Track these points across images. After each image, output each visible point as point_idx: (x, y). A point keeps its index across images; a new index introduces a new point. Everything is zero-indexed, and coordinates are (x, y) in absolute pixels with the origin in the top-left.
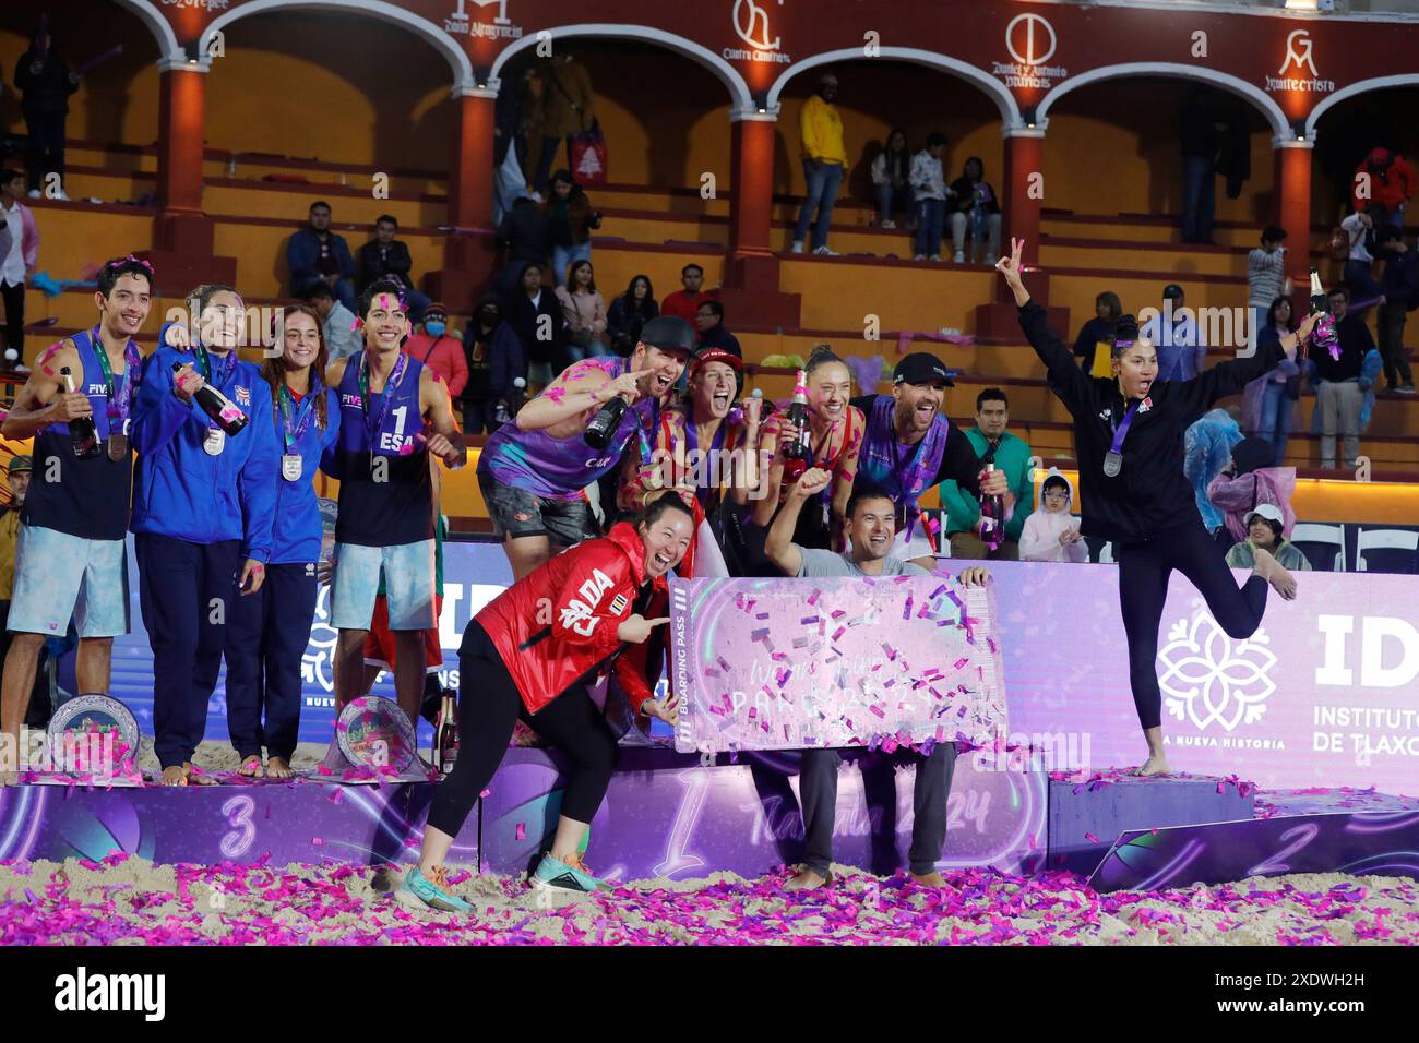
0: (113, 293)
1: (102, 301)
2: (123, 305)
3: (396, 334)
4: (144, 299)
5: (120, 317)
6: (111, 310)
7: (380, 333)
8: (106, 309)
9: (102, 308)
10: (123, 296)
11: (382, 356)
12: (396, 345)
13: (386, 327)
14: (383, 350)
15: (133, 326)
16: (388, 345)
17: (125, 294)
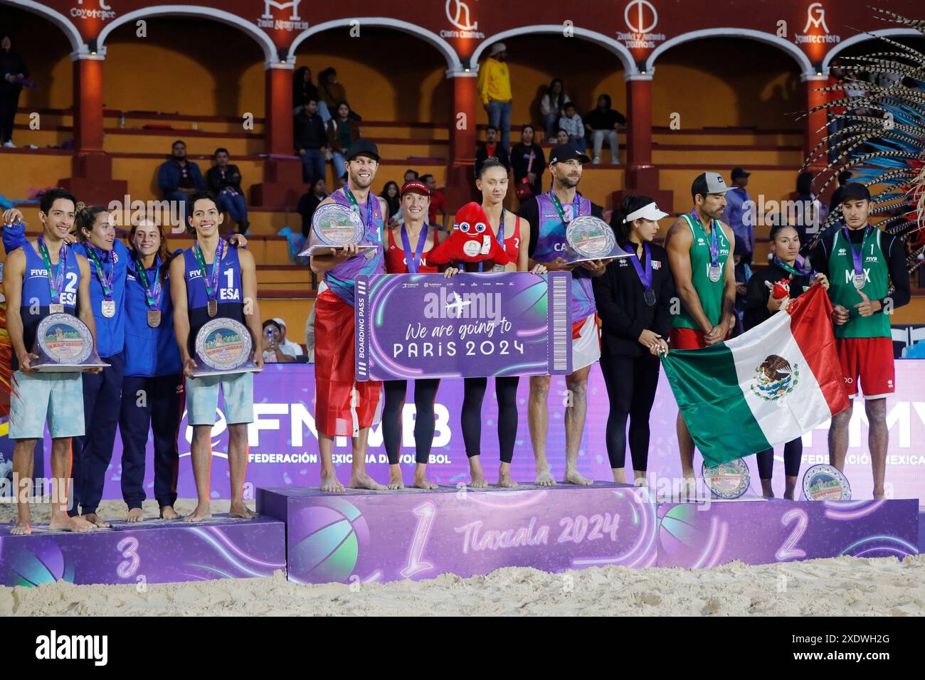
0: (51, 211)
1: (44, 217)
2: (58, 220)
3: (212, 225)
5: (56, 228)
6: (50, 223)
7: (202, 226)
8: (46, 222)
9: (44, 221)
10: (58, 214)
11: (207, 239)
12: (214, 232)
13: (205, 221)
14: (206, 237)
15: (63, 233)
16: (208, 233)
17: (59, 213)
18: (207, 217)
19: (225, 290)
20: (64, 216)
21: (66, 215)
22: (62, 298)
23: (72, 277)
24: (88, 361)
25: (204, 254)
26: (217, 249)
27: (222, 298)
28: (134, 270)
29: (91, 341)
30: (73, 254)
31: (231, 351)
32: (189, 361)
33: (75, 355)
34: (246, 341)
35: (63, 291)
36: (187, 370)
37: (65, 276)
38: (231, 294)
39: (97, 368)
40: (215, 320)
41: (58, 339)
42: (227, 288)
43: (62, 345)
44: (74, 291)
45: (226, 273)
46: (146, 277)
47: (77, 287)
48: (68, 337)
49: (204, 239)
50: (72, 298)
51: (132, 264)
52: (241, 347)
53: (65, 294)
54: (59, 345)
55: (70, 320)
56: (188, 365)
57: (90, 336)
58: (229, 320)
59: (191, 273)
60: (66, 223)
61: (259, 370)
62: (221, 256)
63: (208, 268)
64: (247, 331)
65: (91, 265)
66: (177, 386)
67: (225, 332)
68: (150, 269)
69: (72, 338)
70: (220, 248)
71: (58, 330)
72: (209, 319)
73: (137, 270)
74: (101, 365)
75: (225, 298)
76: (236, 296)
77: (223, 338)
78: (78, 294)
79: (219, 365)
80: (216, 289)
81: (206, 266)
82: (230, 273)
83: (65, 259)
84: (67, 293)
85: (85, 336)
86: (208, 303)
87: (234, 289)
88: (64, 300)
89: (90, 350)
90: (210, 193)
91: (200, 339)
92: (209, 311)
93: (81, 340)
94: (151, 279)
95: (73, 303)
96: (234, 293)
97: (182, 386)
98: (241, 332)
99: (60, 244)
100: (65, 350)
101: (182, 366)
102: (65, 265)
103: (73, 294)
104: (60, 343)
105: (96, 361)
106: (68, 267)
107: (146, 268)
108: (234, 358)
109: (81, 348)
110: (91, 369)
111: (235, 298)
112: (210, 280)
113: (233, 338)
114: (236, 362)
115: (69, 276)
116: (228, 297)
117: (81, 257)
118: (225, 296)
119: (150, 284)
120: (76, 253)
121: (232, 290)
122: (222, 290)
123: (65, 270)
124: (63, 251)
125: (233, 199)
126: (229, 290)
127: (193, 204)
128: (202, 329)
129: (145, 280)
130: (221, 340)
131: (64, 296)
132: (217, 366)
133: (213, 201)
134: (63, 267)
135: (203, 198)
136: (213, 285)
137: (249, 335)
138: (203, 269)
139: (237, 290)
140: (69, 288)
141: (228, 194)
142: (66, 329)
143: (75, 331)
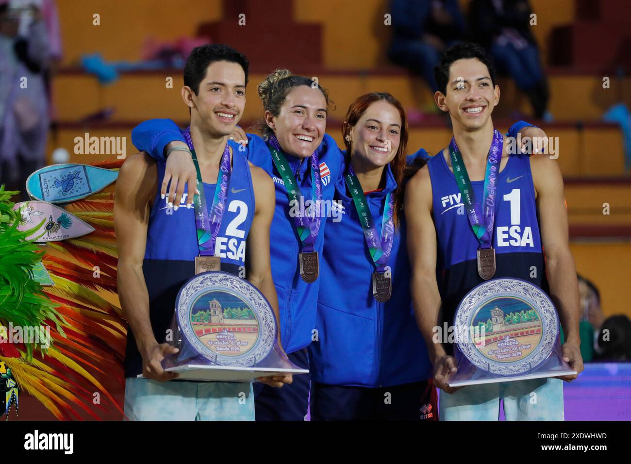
0: (203, 85)
1: (190, 96)
2: (216, 100)
3: (484, 107)
4: (239, 92)
5: (213, 115)
6: (203, 108)
7: (465, 109)
8: (195, 106)
9: (191, 104)
10: (216, 89)
11: (473, 135)
12: (487, 121)
13: (471, 100)
14: (472, 129)
15: (226, 124)
16: (476, 123)
17: (218, 86)
18: (475, 92)
19: (506, 229)
20: (227, 94)
21: (230, 90)
22: (219, 247)
23: (239, 209)
24: (265, 362)
25: (465, 161)
26: (490, 154)
27: (501, 243)
28: (343, 192)
29: (273, 325)
30: (245, 165)
31: (521, 340)
32: (443, 361)
33: (243, 349)
34: (547, 321)
35: (222, 234)
36: (439, 376)
37: (227, 205)
38: (517, 236)
39: (282, 376)
40: (490, 284)
41: (214, 319)
42: (510, 226)
43: (220, 331)
44: (242, 234)
45: (506, 198)
46: (367, 209)
47: (245, 227)
48: (231, 317)
49: (466, 134)
50: (237, 247)
51: (341, 183)
52: (538, 332)
53: (225, 240)
54: (214, 331)
55: (234, 286)
56: (441, 367)
57: (270, 316)
58: (515, 282)
59: (445, 200)
60: (231, 104)
61: (574, 373)
62: (498, 165)
63: (474, 190)
64: (550, 303)
65: (278, 188)
66: (422, 405)
67: (509, 306)
68: (372, 195)
69: (240, 318)
70: (495, 149)
71: (215, 302)
72: (480, 281)
73: (348, 193)
74: (289, 370)
75: (506, 244)
76: (526, 240)
77: (505, 316)
78: (248, 240)
79: (498, 366)
80: (490, 228)
81: (470, 185)
82: (514, 197)
83: (229, 175)
84: (230, 238)
85: (262, 315)
86: (479, 253)
87: (522, 226)
88: (222, 251)
89: (271, 341)
90: (476, 47)
91: (464, 318)
92: (480, 269)
93: (254, 322)
94: (375, 210)
95: (239, 255)
96: (521, 234)
97: (430, 407)
98: (539, 304)
99: (220, 147)
100: (226, 340)
101: (430, 370)
102: (228, 187)
103: (239, 240)
104: (217, 327)
105: (281, 362)
106: (233, 191)
107: (365, 190)
108: (525, 353)
109: (253, 337)
110: (272, 377)
111: (524, 245)
112: (480, 212)
113: (525, 316)
114: (531, 360)
115: (233, 206)
116: (513, 243)
117: (261, 170)
118: (505, 240)
119: (374, 220)
120: (250, 164)
121: (519, 230)
122: (500, 230)
123: (227, 195)
124: (226, 159)
125: (520, 54)
126: (512, 229)
127: (448, 69)
128: (466, 299)
129: (364, 214)
130: (500, 319)
131: (223, 243)
132: (494, 368)
133: (485, 62)
134: (224, 189)
135: (467, 56)
136: (485, 222)
137: (552, 308)
138: (466, 191)
139: (528, 230)
140: (232, 229)
141: (510, 46)
142: (228, 301)
143: (243, 306)
